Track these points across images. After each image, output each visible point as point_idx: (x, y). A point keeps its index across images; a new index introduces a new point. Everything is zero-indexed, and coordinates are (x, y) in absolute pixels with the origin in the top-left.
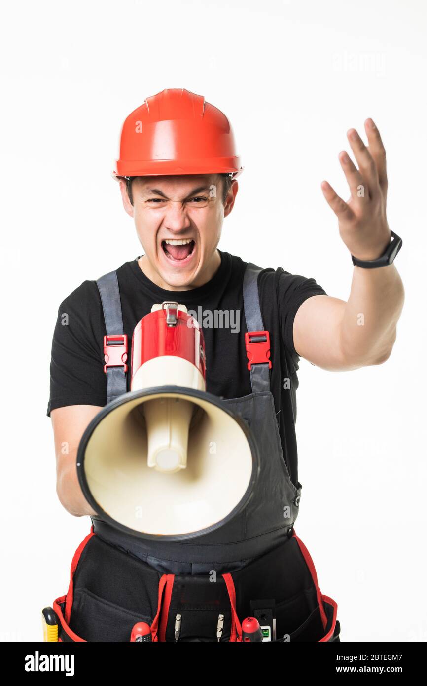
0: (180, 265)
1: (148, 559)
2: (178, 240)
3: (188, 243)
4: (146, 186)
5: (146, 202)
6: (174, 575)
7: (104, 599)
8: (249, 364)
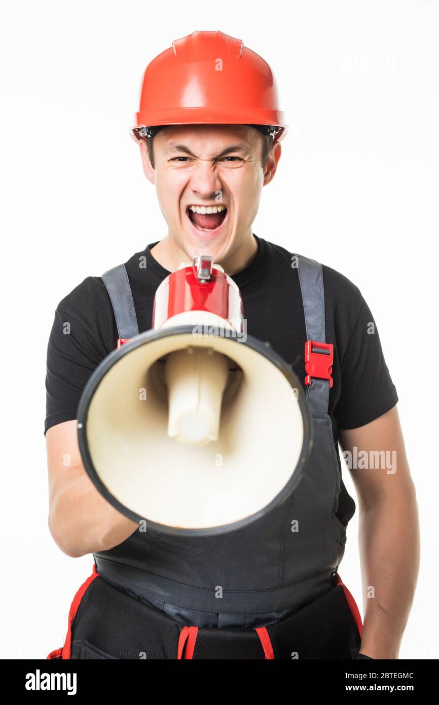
0: (208, 236)
1: (165, 607)
2: (207, 206)
3: (220, 211)
4: (170, 141)
5: (169, 161)
6: (197, 628)
7: (110, 654)
8: (308, 377)
